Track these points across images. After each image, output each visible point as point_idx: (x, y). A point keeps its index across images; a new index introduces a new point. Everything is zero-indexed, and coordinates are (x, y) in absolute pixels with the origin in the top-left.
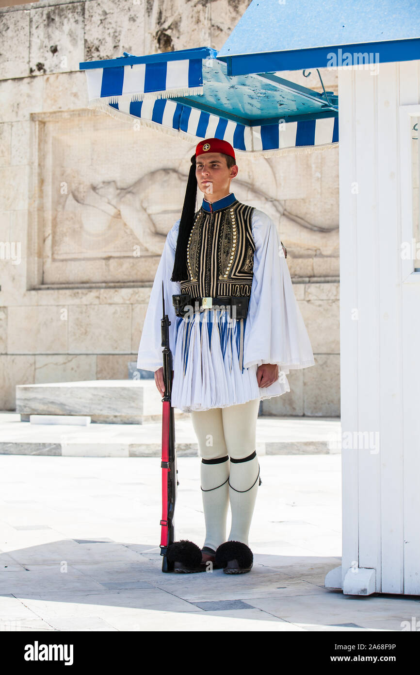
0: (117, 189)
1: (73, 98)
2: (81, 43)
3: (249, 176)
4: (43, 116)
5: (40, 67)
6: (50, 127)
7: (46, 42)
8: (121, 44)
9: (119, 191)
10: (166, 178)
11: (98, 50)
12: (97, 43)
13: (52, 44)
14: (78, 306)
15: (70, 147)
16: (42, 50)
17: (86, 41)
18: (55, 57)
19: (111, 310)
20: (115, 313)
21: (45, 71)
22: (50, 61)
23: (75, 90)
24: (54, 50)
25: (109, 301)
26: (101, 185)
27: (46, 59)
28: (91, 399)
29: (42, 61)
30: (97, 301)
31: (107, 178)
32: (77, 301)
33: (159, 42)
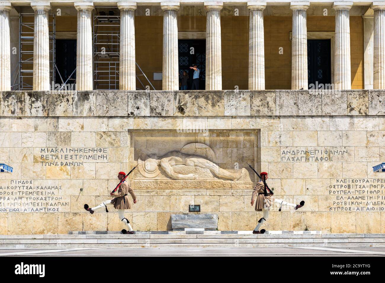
0: (158, 157)
1: (145, 126)
2: (149, 107)
3: (206, 155)
4: (132, 130)
5: (132, 113)
6: (133, 134)
7: (135, 105)
8: (165, 109)
9: (158, 158)
10: (177, 154)
11: (155, 110)
12: (155, 107)
13: (137, 106)
14: (149, 196)
15: (137, 141)
16: (133, 108)
17: (151, 106)
18: (138, 111)
19: (162, 197)
20: (164, 198)
21: (134, 115)
22: (136, 112)
23: (146, 123)
24: (138, 108)
25: (161, 194)
26: (151, 155)
27: (134, 111)
28: (199, 223)
29: (133, 111)
30: (156, 195)
31: (153, 152)
32: (149, 194)
33: (179, 110)
